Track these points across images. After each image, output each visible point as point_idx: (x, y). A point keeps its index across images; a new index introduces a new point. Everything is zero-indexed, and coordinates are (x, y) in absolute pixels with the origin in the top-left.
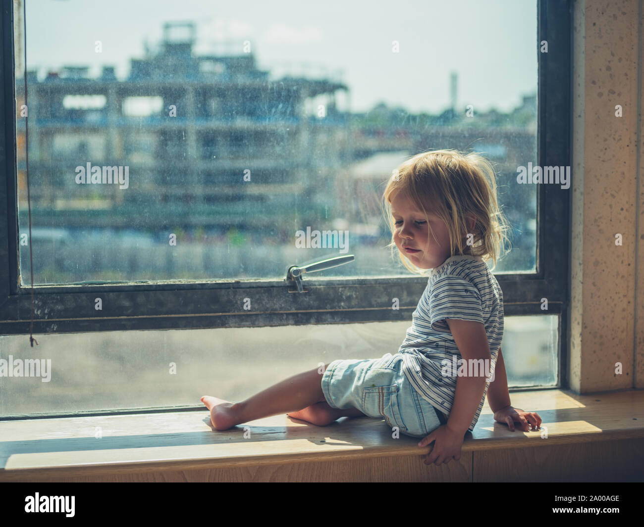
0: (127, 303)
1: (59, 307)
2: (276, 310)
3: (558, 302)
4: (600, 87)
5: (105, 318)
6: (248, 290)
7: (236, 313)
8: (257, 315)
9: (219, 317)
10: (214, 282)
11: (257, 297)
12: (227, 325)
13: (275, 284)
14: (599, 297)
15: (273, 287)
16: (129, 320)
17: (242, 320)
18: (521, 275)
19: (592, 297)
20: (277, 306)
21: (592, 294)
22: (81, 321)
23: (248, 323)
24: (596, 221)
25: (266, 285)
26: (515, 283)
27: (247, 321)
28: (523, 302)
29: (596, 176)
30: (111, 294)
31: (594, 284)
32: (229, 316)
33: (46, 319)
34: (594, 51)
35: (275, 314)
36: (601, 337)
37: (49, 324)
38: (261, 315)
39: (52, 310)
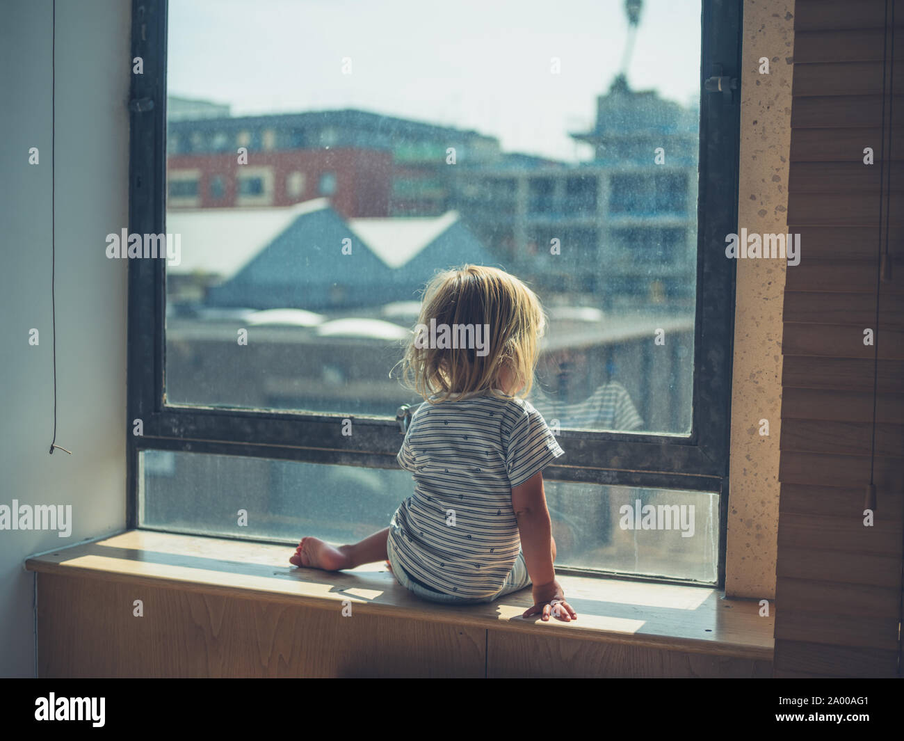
0: (248, 429)
1: (192, 427)
2: (386, 450)
3: (716, 477)
4: (762, 203)
5: (231, 442)
6: (359, 427)
7: (348, 450)
8: (368, 455)
9: (333, 453)
10: (330, 415)
11: (368, 435)
12: (339, 462)
13: (388, 424)
14: (756, 475)
15: (385, 425)
16: (251, 446)
17: (354, 459)
18: (668, 438)
19: (745, 474)
20: (388, 447)
21: (745, 470)
22: (212, 443)
23: (359, 462)
24: (753, 376)
25: (378, 423)
26: (659, 447)
27: (358, 460)
28: (669, 471)
29: (753, 318)
30: (236, 419)
31: (748, 457)
32: (341, 452)
33: (182, 438)
34: (754, 157)
35: (387, 456)
36: (758, 527)
37: (184, 443)
38: (372, 455)
39: (186, 430)
